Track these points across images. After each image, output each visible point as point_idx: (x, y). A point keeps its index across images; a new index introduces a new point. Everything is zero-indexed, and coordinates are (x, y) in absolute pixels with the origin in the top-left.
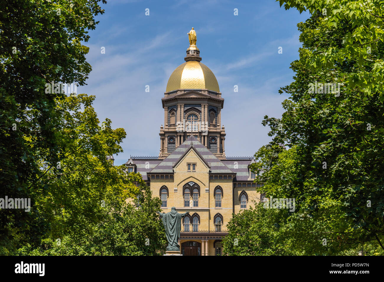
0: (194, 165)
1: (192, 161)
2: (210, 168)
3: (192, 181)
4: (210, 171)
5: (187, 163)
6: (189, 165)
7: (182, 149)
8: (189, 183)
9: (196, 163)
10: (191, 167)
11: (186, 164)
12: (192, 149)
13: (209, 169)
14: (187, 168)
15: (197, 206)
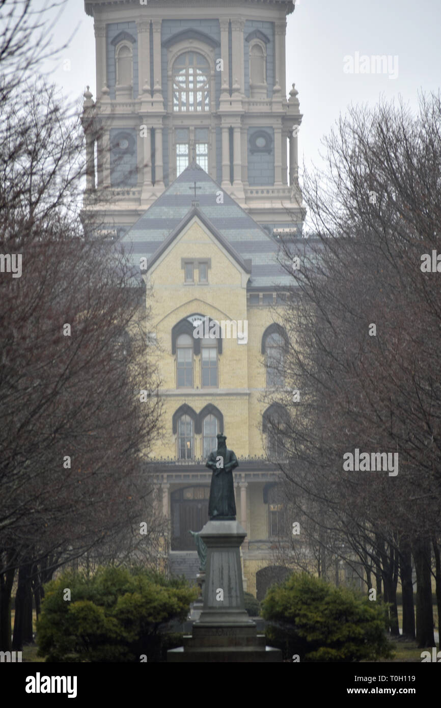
0: (205, 264)
1: (197, 253)
2: (248, 271)
3: (199, 311)
4: (249, 281)
5: (183, 259)
6: (188, 264)
7: (165, 209)
8: (190, 319)
9: (210, 259)
10: (196, 273)
11: (179, 264)
12: (196, 219)
13: (246, 277)
14: (181, 274)
15: (215, 382)
